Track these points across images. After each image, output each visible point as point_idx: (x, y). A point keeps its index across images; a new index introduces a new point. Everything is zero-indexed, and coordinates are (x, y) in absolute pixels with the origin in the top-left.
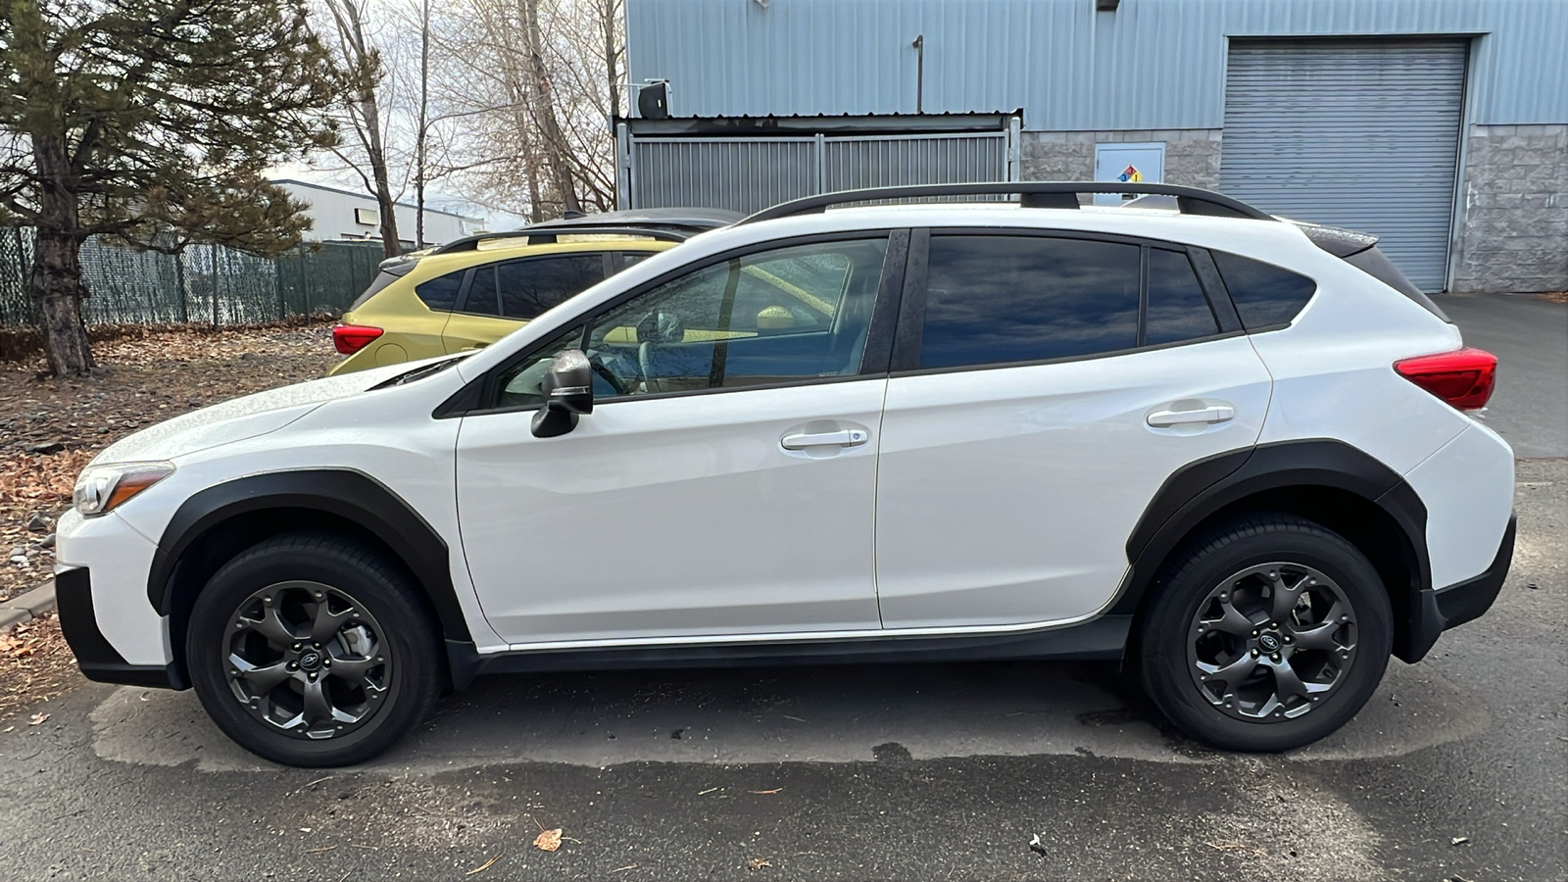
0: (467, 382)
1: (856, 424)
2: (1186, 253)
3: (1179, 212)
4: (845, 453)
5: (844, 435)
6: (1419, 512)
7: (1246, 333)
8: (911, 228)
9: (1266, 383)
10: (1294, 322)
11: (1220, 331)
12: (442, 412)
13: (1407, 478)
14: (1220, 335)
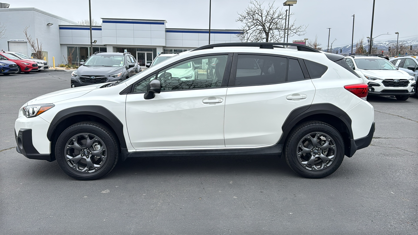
0: (128, 86)
1: (220, 98)
2: (298, 60)
3: (297, 50)
4: (217, 104)
5: (217, 100)
6: (350, 121)
7: (311, 79)
8: (234, 53)
9: (314, 90)
10: (322, 76)
11: (305, 78)
12: (121, 93)
13: (347, 113)
14: (305, 79)
